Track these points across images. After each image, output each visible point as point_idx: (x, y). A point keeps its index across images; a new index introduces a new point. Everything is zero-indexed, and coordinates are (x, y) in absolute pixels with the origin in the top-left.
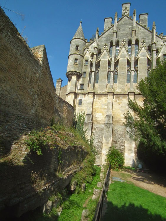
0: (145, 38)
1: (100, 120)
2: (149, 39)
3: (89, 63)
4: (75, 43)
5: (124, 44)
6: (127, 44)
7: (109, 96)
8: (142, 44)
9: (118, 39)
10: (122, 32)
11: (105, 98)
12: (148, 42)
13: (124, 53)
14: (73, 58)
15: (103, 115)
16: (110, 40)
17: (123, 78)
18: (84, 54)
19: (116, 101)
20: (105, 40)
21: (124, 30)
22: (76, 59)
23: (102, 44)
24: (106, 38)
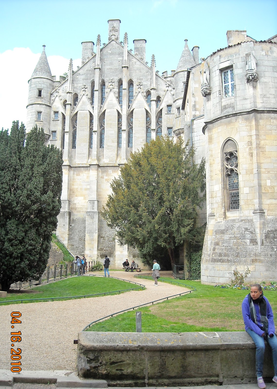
0: (141, 78)
1: (81, 207)
2: (147, 80)
3: (60, 117)
4: (36, 86)
5: (111, 86)
6: (116, 87)
7: (92, 170)
8: (138, 87)
9: (103, 78)
10: (108, 67)
11: (86, 172)
12: (146, 85)
13: (111, 100)
14: (34, 111)
15: (85, 199)
16: (92, 79)
17: (112, 141)
18: (52, 102)
19: (102, 177)
20: (83, 79)
21: (111, 64)
22: (39, 113)
23: (79, 85)
24: (84, 76)
